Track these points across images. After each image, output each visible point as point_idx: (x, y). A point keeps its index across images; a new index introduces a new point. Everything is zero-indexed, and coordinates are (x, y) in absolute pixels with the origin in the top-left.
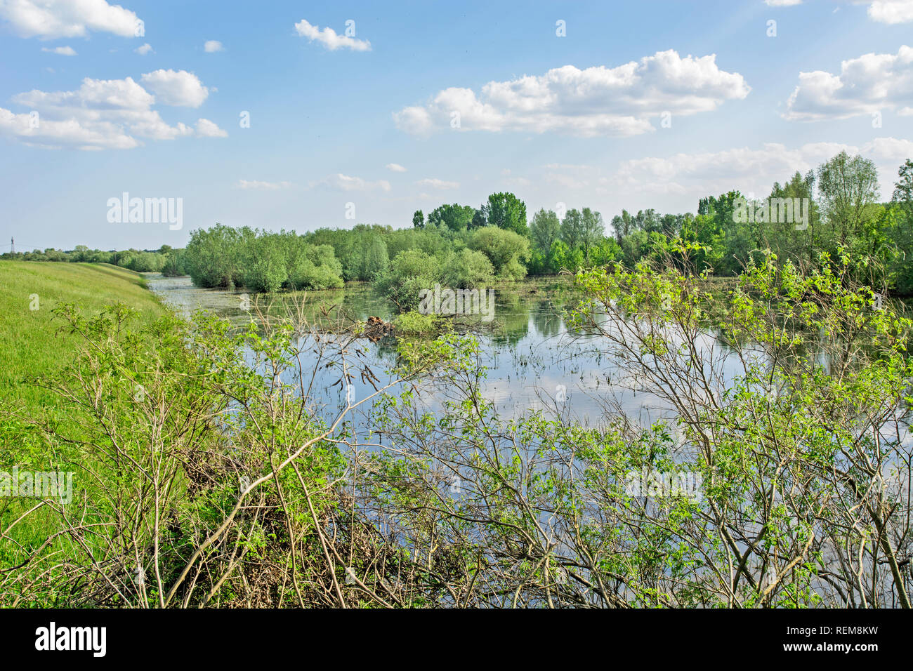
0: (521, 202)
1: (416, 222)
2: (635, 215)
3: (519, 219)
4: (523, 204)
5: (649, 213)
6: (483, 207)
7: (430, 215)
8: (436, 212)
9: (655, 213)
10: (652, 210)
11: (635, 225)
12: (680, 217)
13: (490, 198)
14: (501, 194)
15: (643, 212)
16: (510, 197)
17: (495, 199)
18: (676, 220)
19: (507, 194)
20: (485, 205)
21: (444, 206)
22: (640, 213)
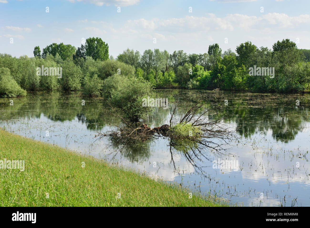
0: (106, 44)
1: (35, 53)
2: (172, 53)
3: (105, 54)
4: (107, 45)
5: (180, 52)
6: (82, 46)
7: (44, 49)
8: (48, 48)
9: (184, 52)
10: (182, 51)
11: (172, 59)
12: (201, 55)
13: (87, 41)
14: (94, 39)
15: (177, 52)
16: (99, 41)
17: (90, 41)
18: (198, 57)
19: (97, 38)
20: (84, 45)
21: (54, 44)
22: (175, 52)
